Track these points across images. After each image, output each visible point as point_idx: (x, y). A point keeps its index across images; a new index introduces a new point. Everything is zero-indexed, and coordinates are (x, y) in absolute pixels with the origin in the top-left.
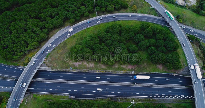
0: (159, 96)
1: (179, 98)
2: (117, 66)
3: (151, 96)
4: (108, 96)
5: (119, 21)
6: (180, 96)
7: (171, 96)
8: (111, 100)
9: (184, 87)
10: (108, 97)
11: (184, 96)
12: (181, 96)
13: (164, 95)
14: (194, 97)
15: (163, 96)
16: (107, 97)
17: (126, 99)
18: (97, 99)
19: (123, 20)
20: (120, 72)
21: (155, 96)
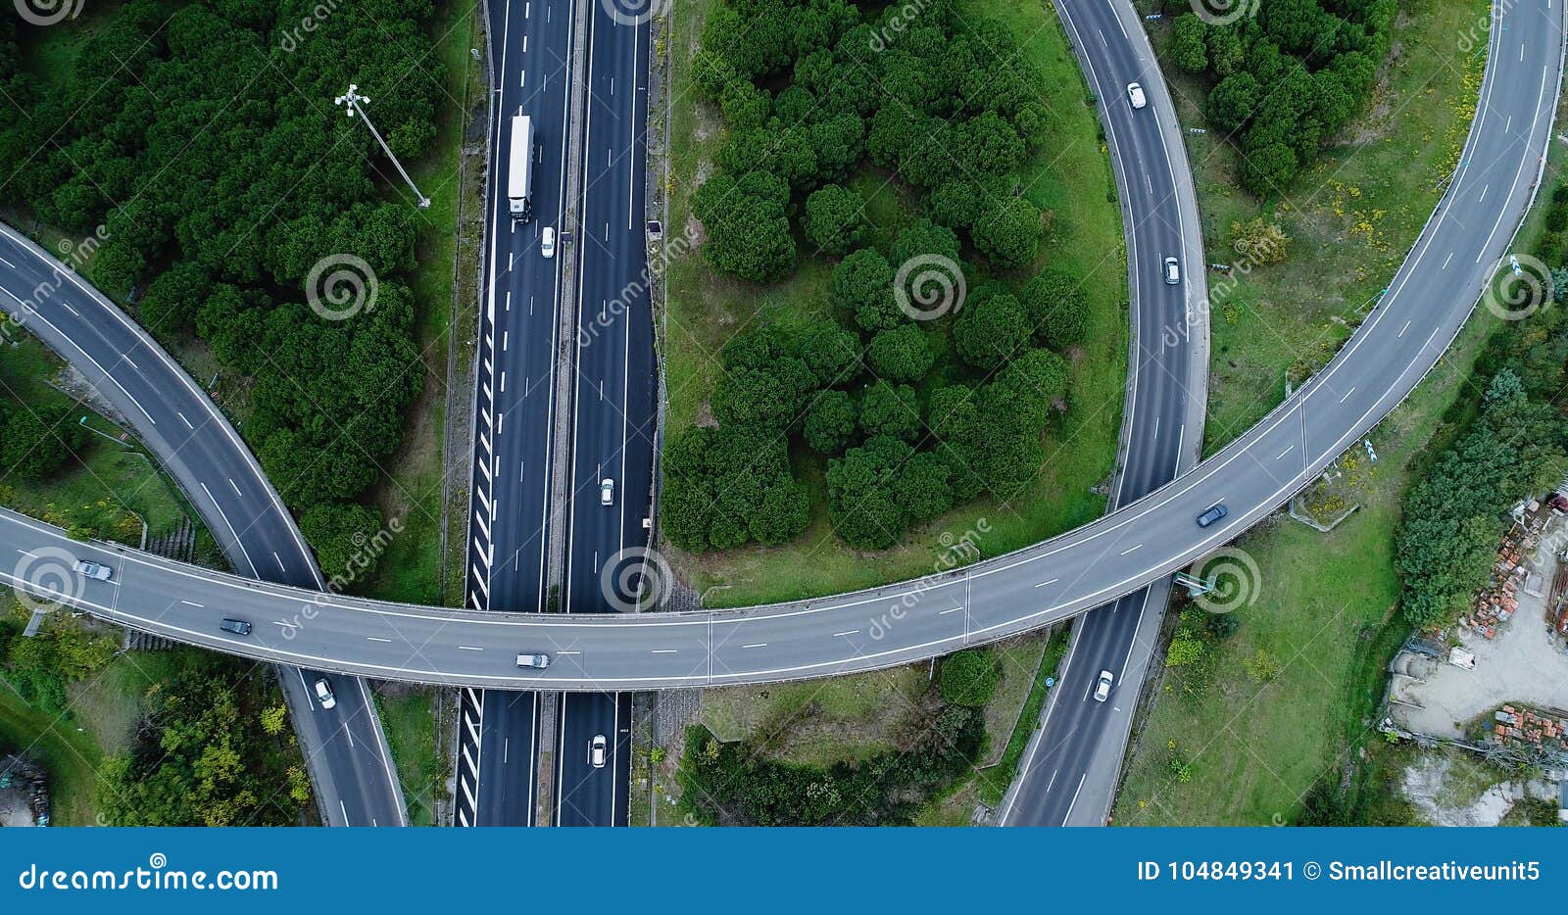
0: (490, 395)
1: (476, 531)
2: (701, 134)
3: (490, 342)
4: (497, 86)
5: (1101, 137)
6: (487, 534)
7: (489, 476)
8: (474, 104)
9: (555, 578)
10: (492, 89)
11: (488, 562)
12: (491, 548)
13: (496, 429)
14: (484, 607)
15: (489, 422)
16: (492, 80)
17: (480, 191)
18: (484, 32)
19: (1108, 163)
20: (660, 151)
21: (490, 369)
